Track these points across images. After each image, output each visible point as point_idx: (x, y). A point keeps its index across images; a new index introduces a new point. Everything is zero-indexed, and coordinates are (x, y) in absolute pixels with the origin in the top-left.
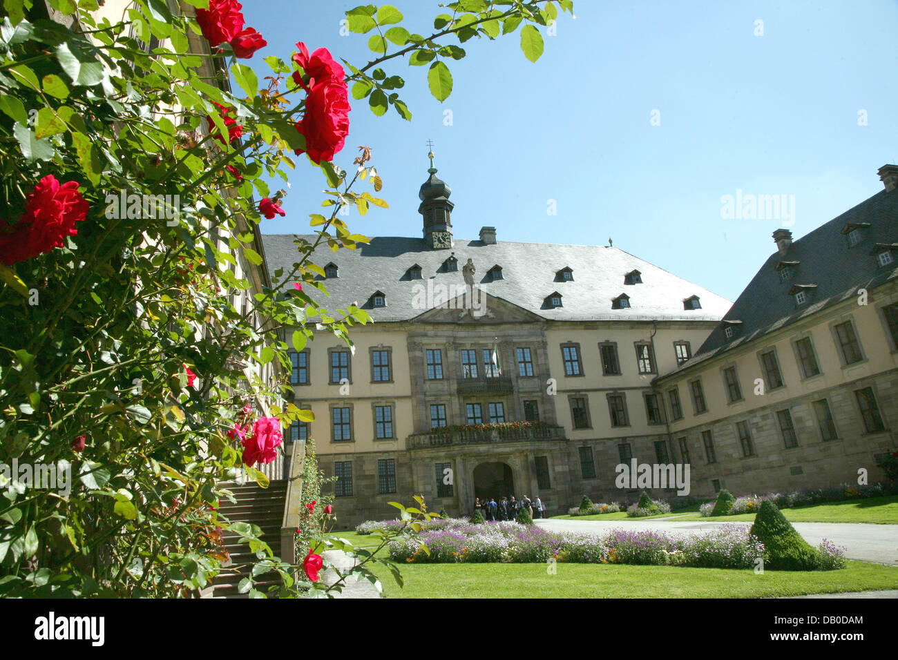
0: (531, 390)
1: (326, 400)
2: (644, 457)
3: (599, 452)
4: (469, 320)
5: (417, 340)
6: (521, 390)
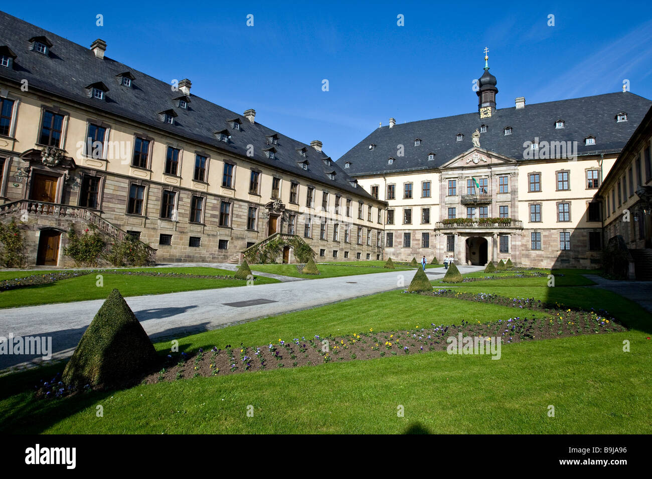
0: (505, 200)
1: (401, 206)
2: (579, 241)
3: (545, 236)
4: (472, 164)
5: (443, 177)
6: (498, 201)
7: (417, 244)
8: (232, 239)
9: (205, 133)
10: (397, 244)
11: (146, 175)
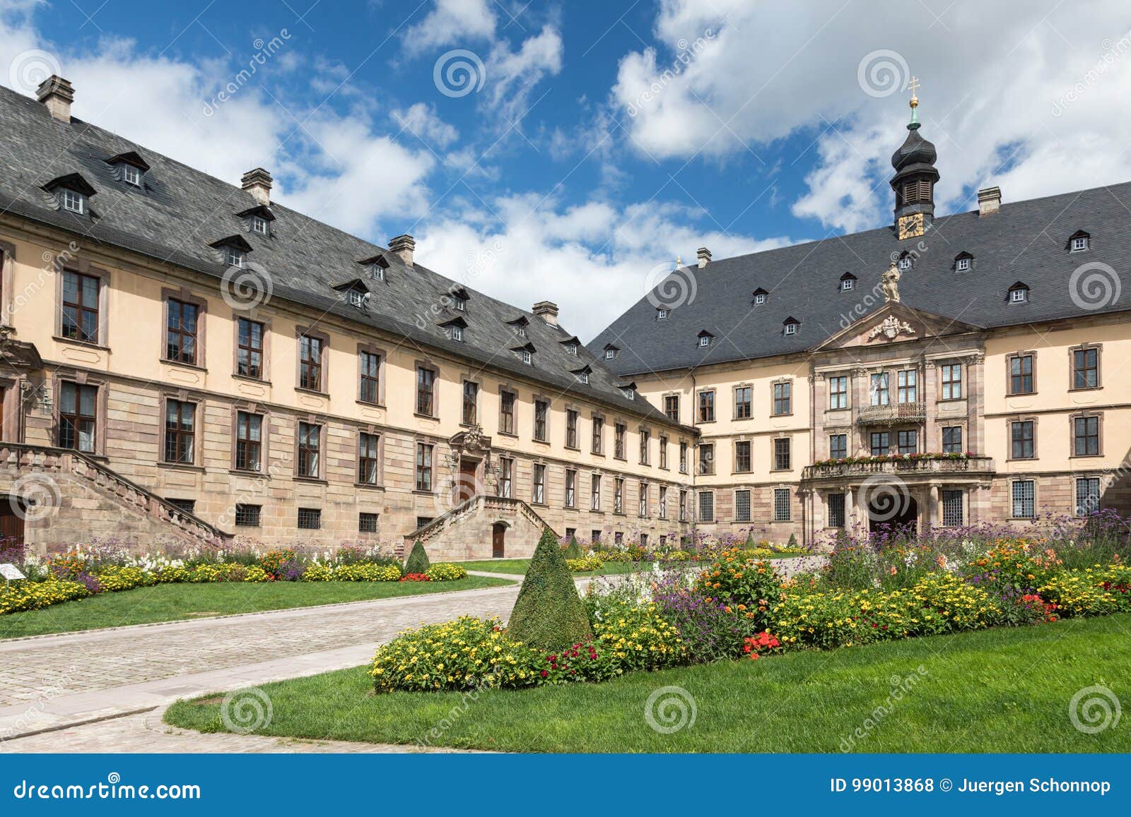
0: (954, 415)
1: (728, 436)
2: (1126, 495)
3: (1044, 488)
4: (881, 340)
5: (818, 369)
6: (940, 416)
7: (764, 514)
8: (386, 510)
9: (312, 287)
10: (722, 515)
11: (197, 379)
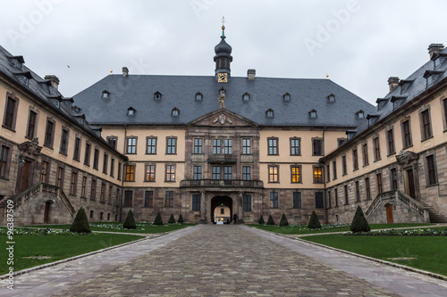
0: (247, 161)
1: (143, 162)
2: (308, 200)
3: (281, 195)
4: (218, 124)
5: (190, 134)
6: (242, 161)
7: (160, 203)
10: (137, 203)
